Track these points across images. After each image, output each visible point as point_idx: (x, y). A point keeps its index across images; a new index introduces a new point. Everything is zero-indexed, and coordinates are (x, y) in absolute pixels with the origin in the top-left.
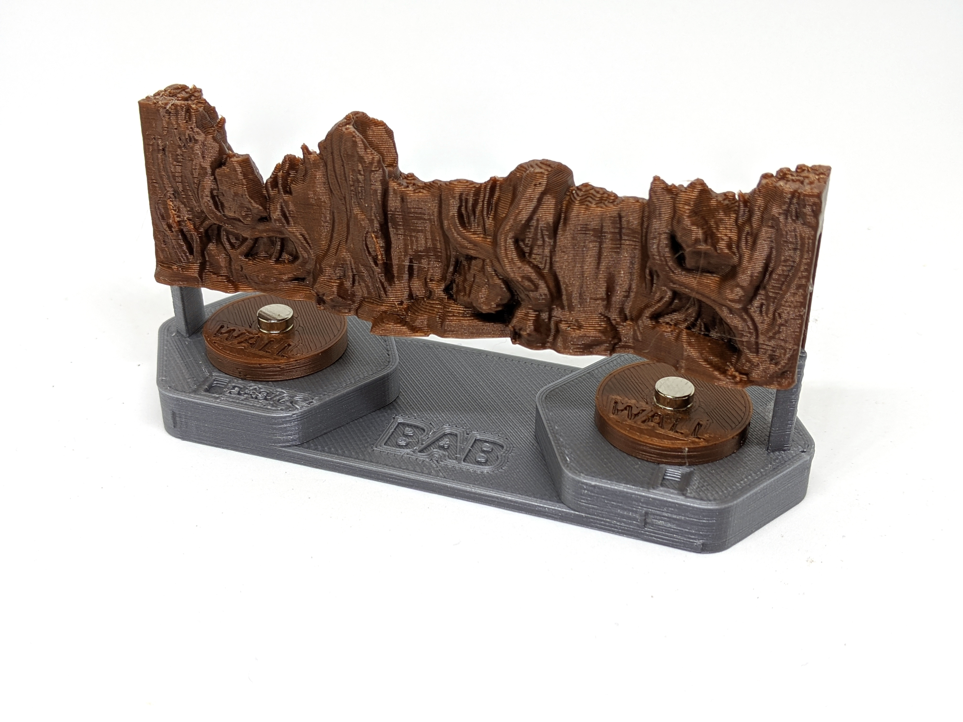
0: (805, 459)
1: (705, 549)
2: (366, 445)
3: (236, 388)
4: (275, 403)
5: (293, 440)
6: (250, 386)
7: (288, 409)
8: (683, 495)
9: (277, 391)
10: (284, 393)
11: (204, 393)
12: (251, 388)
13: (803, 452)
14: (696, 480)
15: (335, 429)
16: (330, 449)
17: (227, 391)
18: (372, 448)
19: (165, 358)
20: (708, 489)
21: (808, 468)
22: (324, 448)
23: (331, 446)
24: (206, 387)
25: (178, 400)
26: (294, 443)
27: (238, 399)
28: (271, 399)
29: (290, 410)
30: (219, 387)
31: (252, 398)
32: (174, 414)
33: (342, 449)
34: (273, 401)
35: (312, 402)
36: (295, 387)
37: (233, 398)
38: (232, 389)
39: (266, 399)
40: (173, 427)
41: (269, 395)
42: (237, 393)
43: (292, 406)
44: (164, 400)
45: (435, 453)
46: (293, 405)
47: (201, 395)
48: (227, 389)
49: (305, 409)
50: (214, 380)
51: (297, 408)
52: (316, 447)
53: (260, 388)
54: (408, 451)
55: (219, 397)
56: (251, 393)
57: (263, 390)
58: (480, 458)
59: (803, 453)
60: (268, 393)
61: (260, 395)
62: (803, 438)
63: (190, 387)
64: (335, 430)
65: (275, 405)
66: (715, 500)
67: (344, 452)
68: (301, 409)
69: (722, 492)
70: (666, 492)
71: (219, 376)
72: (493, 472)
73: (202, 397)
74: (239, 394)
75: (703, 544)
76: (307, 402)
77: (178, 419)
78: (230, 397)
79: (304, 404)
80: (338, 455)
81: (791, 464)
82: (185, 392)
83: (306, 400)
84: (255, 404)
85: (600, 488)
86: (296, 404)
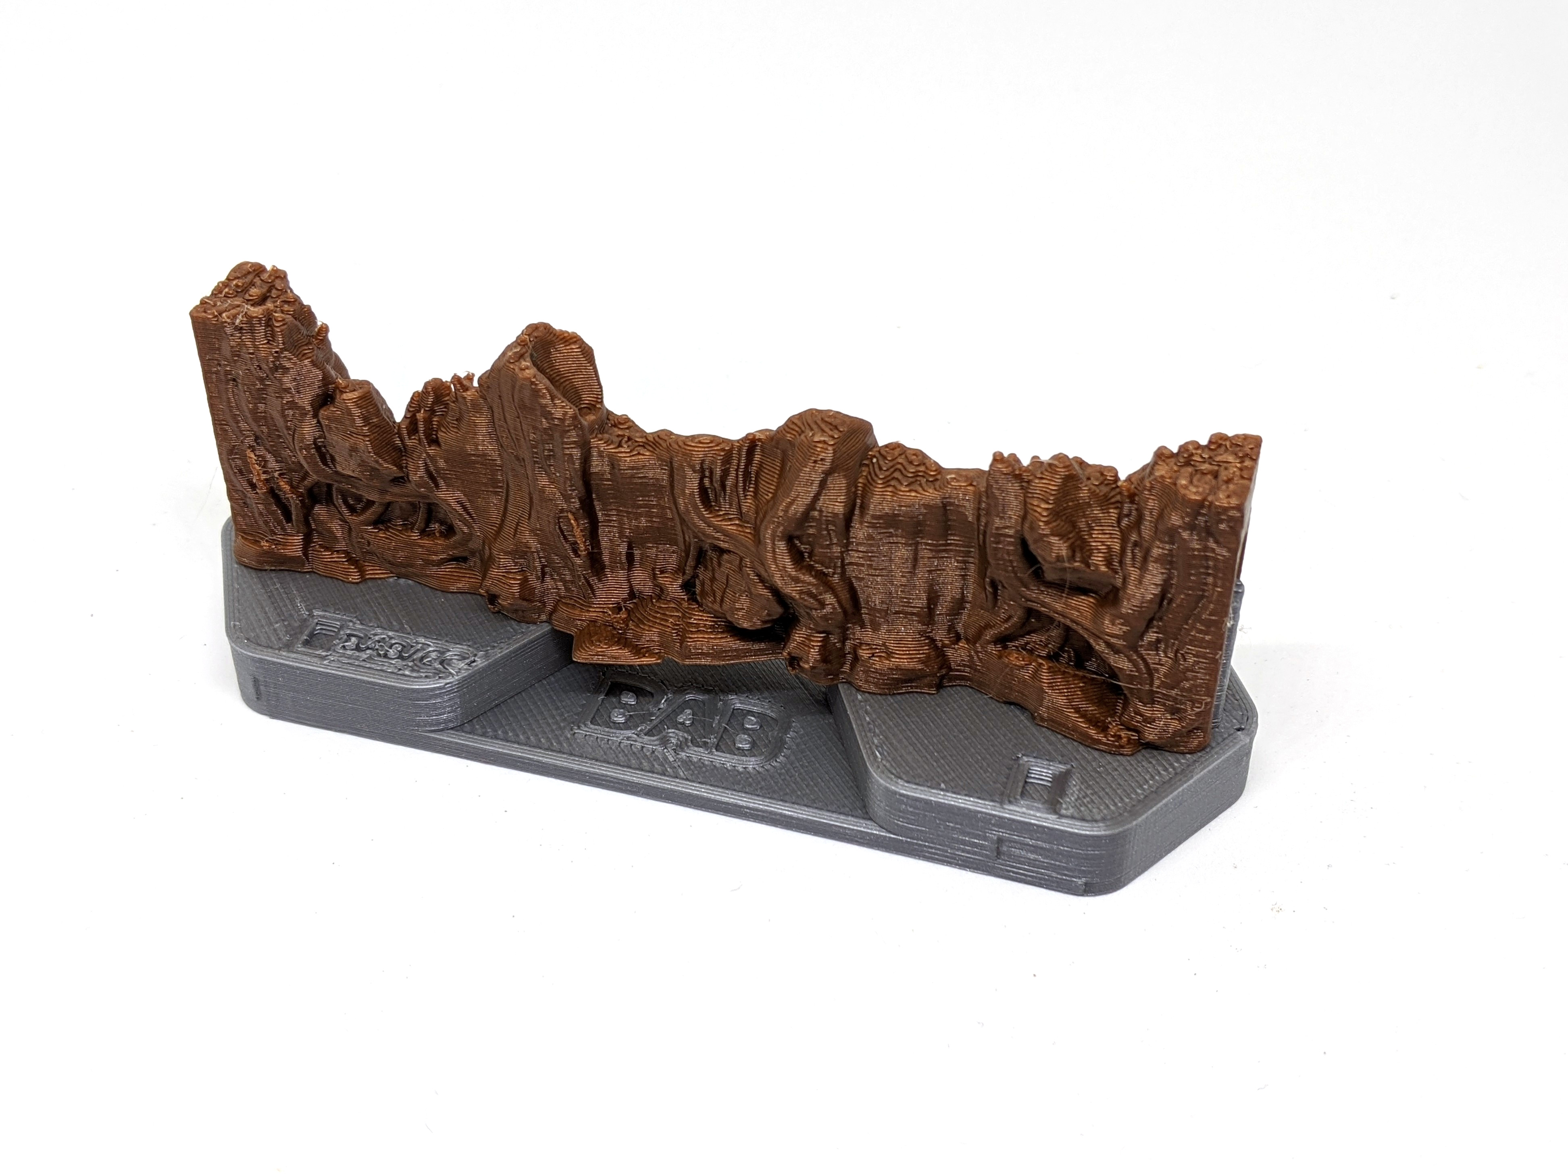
0: (1242, 743)
1: (1089, 890)
2: (562, 725)
3: (353, 639)
4: (416, 665)
5: (446, 721)
6: (375, 635)
7: (438, 674)
8: (1055, 812)
9: (417, 643)
10: (429, 645)
11: (303, 649)
12: (377, 638)
13: (1239, 730)
14: (1074, 787)
15: (513, 697)
16: (505, 733)
17: (338, 644)
18: (572, 730)
19: (237, 586)
20: (1092, 801)
21: (1248, 754)
22: (496, 731)
23: (507, 727)
24: (305, 638)
25: (261, 661)
26: (451, 725)
27: (357, 658)
28: (410, 656)
29: (440, 678)
30: (325, 634)
31: (379, 655)
32: (256, 681)
33: (524, 733)
34: (413, 661)
35: (474, 661)
36: (447, 635)
37: (349, 657)
38: (346, 641)
39: (401, 657)
40: (256, 699)
41: (405, 649)
42: (354, 647)
43: (444, 670)
44: (239, 661)
45: (671, 735)
46: (445, 668)
47: (297, 652)
48: (338, 641)
49: (464, 674)
50: (317, 624)
51: (450, 673)
52: (484, 730)
53: (391, 638)
54: (629, 733)
55: (327, 656)
56: (377, 647)
57: (396, 641)
58: (741, 743)
59: (1239, 733)
60: (404, 646)
61: (391, 650)
62: (1239, 705)
63: (280, 639)
64: (513, 699)
65: (416, 668)
66: (1104, 819)
67: (528, 738)
68: (457, 675)
69: (1115, 805)
70: (1029, 808)
71: (323, 617)
72: (763, 767)
73: (299, 656)
74: (358, 648)
75: (1086, 884)
76: (467, 661)
77: (262, 688)
78: (343, 655)
79: (462, 665)
80: (519, 743)
81: (1221, 751)
82: (271, 648)
83: (464, 658)
84: (385, 668)
85: (927, 802)
86: (449, 665)
